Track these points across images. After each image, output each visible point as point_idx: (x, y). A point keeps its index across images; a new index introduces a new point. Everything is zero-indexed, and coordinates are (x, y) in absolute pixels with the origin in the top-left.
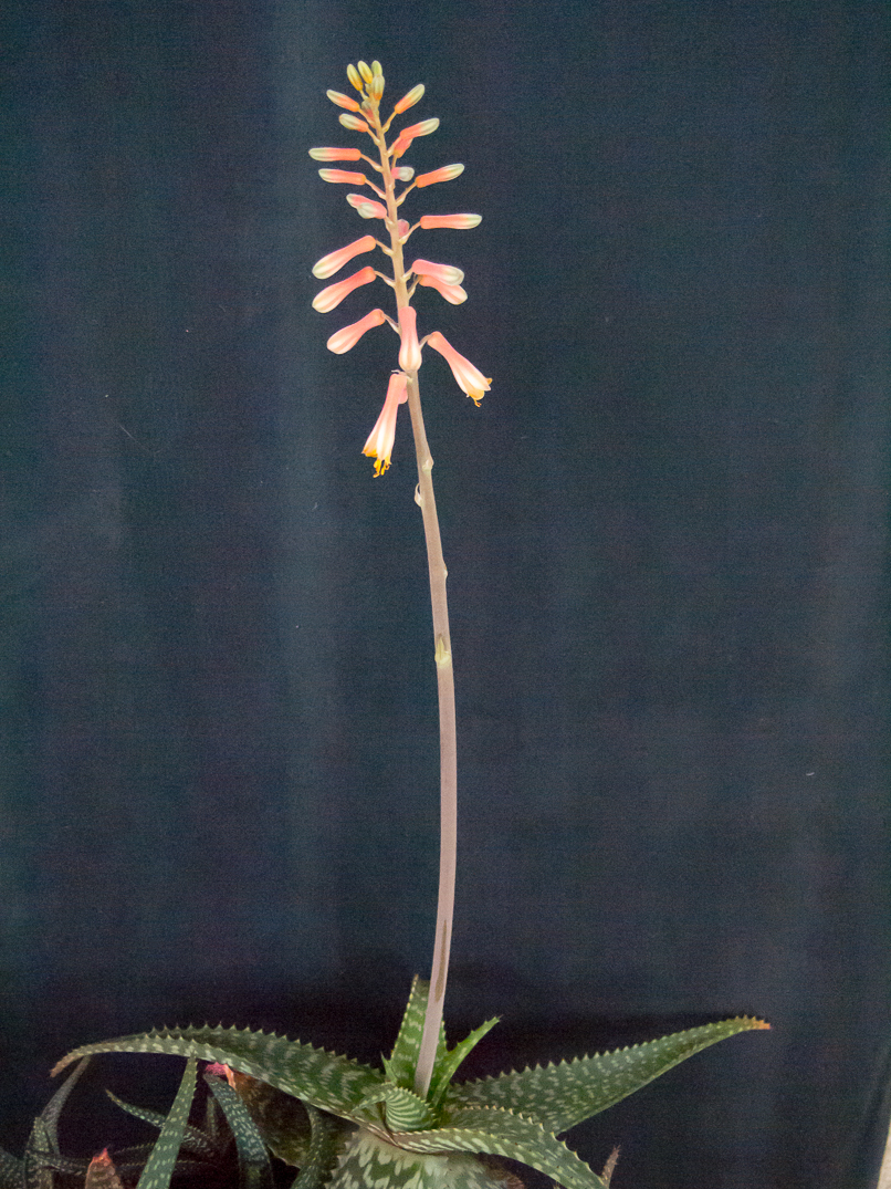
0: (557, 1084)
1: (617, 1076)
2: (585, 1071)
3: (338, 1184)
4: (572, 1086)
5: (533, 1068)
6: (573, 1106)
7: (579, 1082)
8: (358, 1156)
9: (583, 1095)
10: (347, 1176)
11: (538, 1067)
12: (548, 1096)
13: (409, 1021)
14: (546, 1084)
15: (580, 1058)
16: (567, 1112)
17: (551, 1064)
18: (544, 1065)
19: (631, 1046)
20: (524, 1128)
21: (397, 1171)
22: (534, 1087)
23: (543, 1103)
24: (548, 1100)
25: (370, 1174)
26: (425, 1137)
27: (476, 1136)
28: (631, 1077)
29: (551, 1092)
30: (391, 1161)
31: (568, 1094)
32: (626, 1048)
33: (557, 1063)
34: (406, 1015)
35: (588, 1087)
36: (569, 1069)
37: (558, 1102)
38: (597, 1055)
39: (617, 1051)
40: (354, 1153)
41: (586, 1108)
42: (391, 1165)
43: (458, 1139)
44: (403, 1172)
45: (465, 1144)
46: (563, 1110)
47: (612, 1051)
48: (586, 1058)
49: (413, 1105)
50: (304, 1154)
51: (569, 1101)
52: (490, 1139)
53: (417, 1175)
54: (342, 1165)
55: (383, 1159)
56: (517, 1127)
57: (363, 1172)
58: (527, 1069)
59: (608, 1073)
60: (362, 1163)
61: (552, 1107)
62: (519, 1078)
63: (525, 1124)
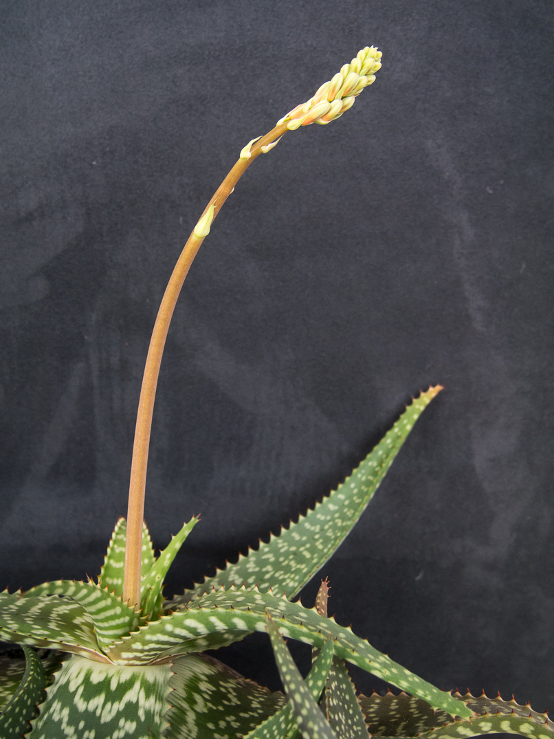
0: (272, 559)
1: (326, 527)
2: (296, 536)
3: (46, 716)
4: (287, 554)
5: (246, 554)
6: (292, 573)
7: (293, 549)
8: (68, 683)
9: (299, 558)
10: (56, 705)
11: (251, 551)
12: (267, 572)
13: (113, 547)
14: (261, 563)
15: (287, 527)
16: (288, 581)
17: (262, 544)
18: (256, 548)
19: (328, 495)
20: (239, 596)
21: (113, 686)
22: (250, 570)
23: (264, 581)
24: (267, 576)
25: (82, 695)
26: (135, 640)
27: (187, 617)
28: (339, 523)
29: (269, 568)
30: (106, 678)
31: (284, 564)
32: (325, 499)
33: (267, 541)
34: (111, 543)
35: (302, 549)
36: (280, 541)
37: (277, 575)
38: (301, 518)
39: (318, 505)
40: (63, 681)
41: (305, 571)
42: (106, 683)
43: (169, 627)
44: (119, 686)
45: (178, 631)
46: (284, 580)
47: (313, 508)
48: (292, 525)
49: (118, 610)
50: (10, 697)
51: (287, 569)
52: (203, 614)
53: (137, 685)
54: (50, 696)
55: (96, 679)
56: (232, 598)
57: (74, 697)
58: (241, 557)
59: (318, 528)
60: (72, 688)
61: (273, 581)
62: (235, 568)
63: (239, 593)
